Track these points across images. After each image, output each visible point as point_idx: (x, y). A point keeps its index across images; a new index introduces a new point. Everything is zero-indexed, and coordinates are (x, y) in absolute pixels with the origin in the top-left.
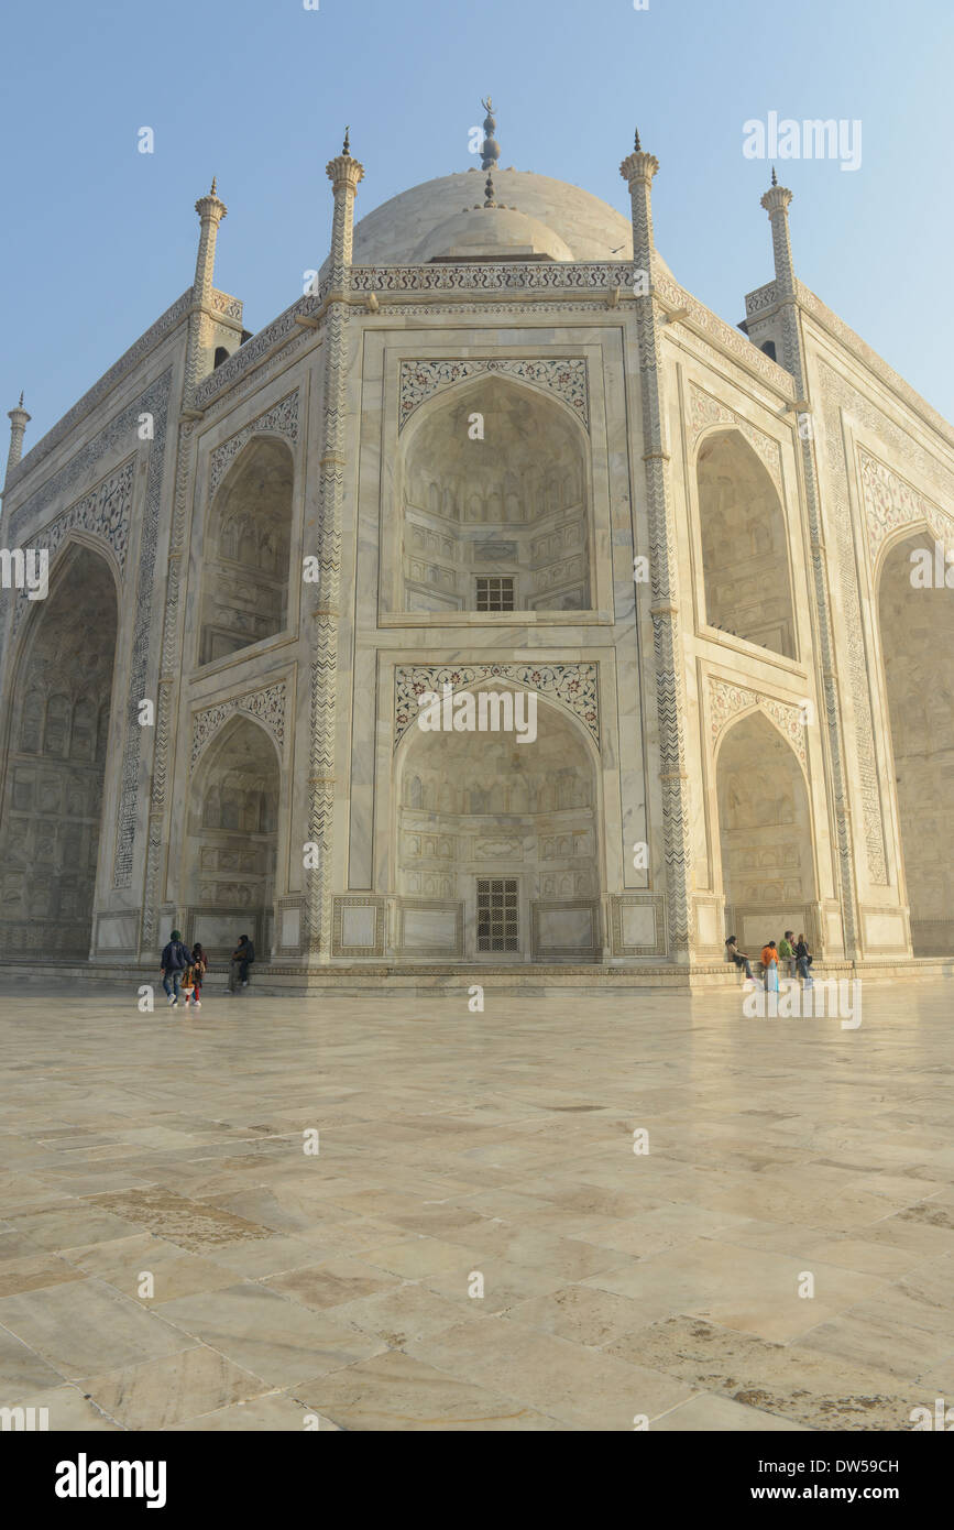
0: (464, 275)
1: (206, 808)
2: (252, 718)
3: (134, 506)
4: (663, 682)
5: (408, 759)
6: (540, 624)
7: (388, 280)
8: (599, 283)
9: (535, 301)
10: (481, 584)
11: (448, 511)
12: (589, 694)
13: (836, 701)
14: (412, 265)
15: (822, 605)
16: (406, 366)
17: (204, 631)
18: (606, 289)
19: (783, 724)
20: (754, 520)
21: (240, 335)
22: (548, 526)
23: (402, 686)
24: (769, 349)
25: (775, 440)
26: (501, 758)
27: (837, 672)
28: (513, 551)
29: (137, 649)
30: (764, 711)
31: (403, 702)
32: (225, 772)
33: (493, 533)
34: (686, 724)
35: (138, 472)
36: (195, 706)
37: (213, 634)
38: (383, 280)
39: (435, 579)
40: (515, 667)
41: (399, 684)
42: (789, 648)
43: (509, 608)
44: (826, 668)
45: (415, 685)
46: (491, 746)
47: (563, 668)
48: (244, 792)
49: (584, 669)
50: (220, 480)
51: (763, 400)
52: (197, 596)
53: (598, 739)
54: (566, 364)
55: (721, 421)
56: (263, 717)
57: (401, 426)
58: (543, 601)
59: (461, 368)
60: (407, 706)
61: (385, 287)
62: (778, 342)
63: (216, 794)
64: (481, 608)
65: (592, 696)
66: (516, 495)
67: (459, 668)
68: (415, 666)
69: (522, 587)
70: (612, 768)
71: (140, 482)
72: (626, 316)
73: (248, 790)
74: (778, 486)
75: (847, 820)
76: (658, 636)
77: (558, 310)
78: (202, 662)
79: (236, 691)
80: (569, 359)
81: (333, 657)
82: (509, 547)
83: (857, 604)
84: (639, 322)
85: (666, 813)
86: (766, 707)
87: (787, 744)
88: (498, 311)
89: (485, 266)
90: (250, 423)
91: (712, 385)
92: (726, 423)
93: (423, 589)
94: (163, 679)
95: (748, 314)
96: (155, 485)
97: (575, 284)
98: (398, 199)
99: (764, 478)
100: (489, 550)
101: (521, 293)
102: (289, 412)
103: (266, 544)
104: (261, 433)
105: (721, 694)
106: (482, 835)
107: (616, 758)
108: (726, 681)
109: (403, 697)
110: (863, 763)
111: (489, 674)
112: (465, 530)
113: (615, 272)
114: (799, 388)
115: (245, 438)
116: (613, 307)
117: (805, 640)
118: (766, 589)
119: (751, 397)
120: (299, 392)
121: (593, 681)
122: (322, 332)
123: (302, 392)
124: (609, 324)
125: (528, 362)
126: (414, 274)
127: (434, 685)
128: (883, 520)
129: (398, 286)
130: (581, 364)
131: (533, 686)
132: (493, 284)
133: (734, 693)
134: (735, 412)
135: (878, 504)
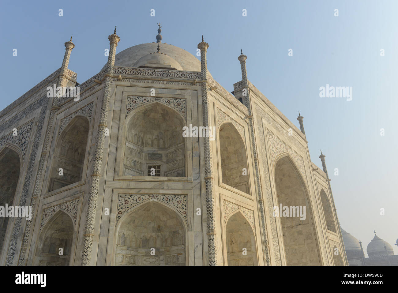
0: (149, 72)
1: (44, 245)
2: (65, 212)
3: (31, 136)
4: (209, 201)
5: (121, 227)
6: (169, 181)
8: (190, 77)
9: (171, 81)
10: (150, 167)
11: (140, 143)
12: (184, 205)
13: (263, 208)
14: (133, 68)
15: (258, 177)
16: (129, 97)
17: (51, 180)
18: (193, 79)
19: (247, 216)
20: (236, 150)
21: (75, 84)
22: (172, 149)
23: (121, 201)
24: (240, 100)
25: (243, 127)
26: (153, 227)
27: (263, 199)
28: (161, 157)
29: (25, 185)
30: (241, 212)
31: (120, 207)
32: (53, 232)
33: (155, 151)
34: (216, 216)
35: (34, 125)
36: (45, 207)
37: (54, 181)
38: (124, 71)
39: (134, 165)
40: (160, 195)
41: (120, 200)
42: (248, 191)
43: (159, 175)
44: (260, 198)
45: (125, 201)
46: (150, 223)
47: (176, 196)
48: (59, 239)
49: (183, 196)
50: (63, 129)
51: (239, 114)
52: (50, 168)
53: (187, 221)
54: (180, 100)
55: (227, 120)
56: (69, 211)
57: (126, 116)
58: (170, 173)
59: (147, 99)
60: (122, 208)
61: (124, 73)
62: (243, 98)
63: (48, 240)
64: (149, 175)
65: (185, 206)
66: (163, 139)
67: (141, 195)
68: (126, 194)
69: (164, 168)
70: (191, 231)
71: (35, 128)
72: (198, 87)
73: (61, 238)
74: (244, 140)
75: (268, 249)
76: (207, 186)
77: (178, 84)
78: (49, 191)
79: (60, 202)
80: (181, 99)
81: (97, 190)
82: (160, 156)
83: (268, 177)
84: (202, 90)
85: (209, 247)
86: (241, 210)
87: (249, 223)
88: (159, 83)
89: (156, 70)
90: (76, 112)
91: (224, 109)
92: (228, 120)
93: (131, 169)
94: (33, 197)
95: (234, 89)
96: (39, 130)
97: (183, 77)
98: (130, 48)
99: (240, 138)
100: (153, 156)
101: (167, 79)
102: (89, 109)
103: (77, 151)
104: (79, 115)
105: (227, 205)
106: (145, 255)
107: (193, 227)
108: (228, 201)
109: (121, 205)
110: (272, 229)
111: (151, 197)
112: (145, 149)
113: (195, 75)
114: (249, 111)
115: (73, 116)
116: (194, 85)
117: (253, 189)
119: (236, 114)
121: (185, 201)
122: (103, 85)
123: (94, 103)
124: (193, 90)
125: (168, 99)
126: (134, 70)
127: (132, 201)
128: (275, 151)
129: (128, 73)
130: (184, 100)
131: (166, 202)
132: (158, 75)
133: (231, 206)
134: (231, 118)
135: (273, 147)
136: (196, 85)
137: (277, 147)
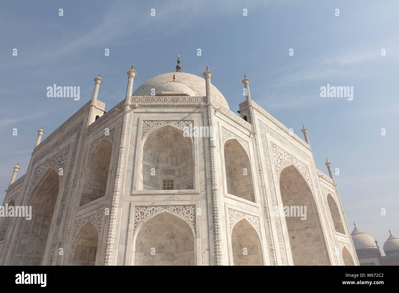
0: (161, 99)
1: (76, 252)
2: (92, 223)
3: (68, 158)
4: (214, 210)
5: (138, 236)
6: (179, 194)
8: (197, 102)
9: (180, 106)
10: (164, 181)
11: (156, 160)
12: (192, 215)
13: (268, 215)
14: (147, 96)
15: (263, 187)
16: (144, 122)
17: (82, 195)
18: (199, 103)
19: (252, 222)
20: (242, 163)
21: (103, 112)
22: (184, 165)
24: (245, 118)
25: (247, 142)
26: (168, 235)
27: (268, 206)
28: (174, 172)
29: (63, 200)
30: (247, 219)
31: (137, 218)
32: (84, 241)
33: (168, 167)
34: (221, 223)
35: (71, 148)
36: (77, 219)
37: (85, 196)
39: (151, 180)
40: (171, 207)
41: (136, 212)
42: (253, 199)
43: (172, 189)
44: (265, 205)
45: (141, 212)
46: (165, 231)
47: (185, 207)
48: (89, 247)
49: (191, 207)
50: (92, 152)
51: (243, 131)
52: (82, 185)
53: (195, 228)
54: (188, 122)
55: (231, 137)
56: (95, 223)
57: (142, 138)
58: (181, 186)
59: (159, 123)
60: (138, 219)
61: (140, 101)
62: (247, 116)
63: (80, 248)
64: (164, 189)
65: (194, 215)
66: (175, 156)
67: (155, 207)
68: (141, 207)
69: (175, 183)
70: (199, 238)
71: (71, 151)
72: (204, 110)
74: (249, 156)
75: (274, 252)
76: (212, 197)
77: (186, 108)
78: (81, 205)
79: (89, 215)
81: (117, 204)
82: (173, 171)
83: (273, 186)
84: (207, 112)
85: (215, 252)
86: (246, 217)
87: (254, 229)
88: (170, 108)
89: (167, 97)
90: (102, 136)
91: (228, 127)
92: (233, 137)
93: (148, 184)
94: (68, 210)
96: (74, 153)
97: (190, 102)
99: (244, 151)
100: (166, 171)
101: (176, 104)
102: (112, 133)
104: (104, 139)
105: (232, 214)
107: (201, 235)
108: (234, 210)
109: (137, 216)
111: (163, 208)
112: (160, 166)
113: (201, 99)
114: (253, 128)
115: (100, 140)
116: (200, 108)
117: (258, 197)
118: (246, 182)
119: (239, 130)
120: (115, 128)
121: (194, 210)
122: (122, 113)
123: (116, 129)
124: (199, 112)
125: (177, 121)
127: (147, 212)
128: (280, 162)
129: (144, 101)
130: (192, 122)
131: (176, 212)
132: (169, 102)
133: (236, 214)
134: (235, 134)
135: (278, 157)
136: (202, 108)
137: (281, 157)
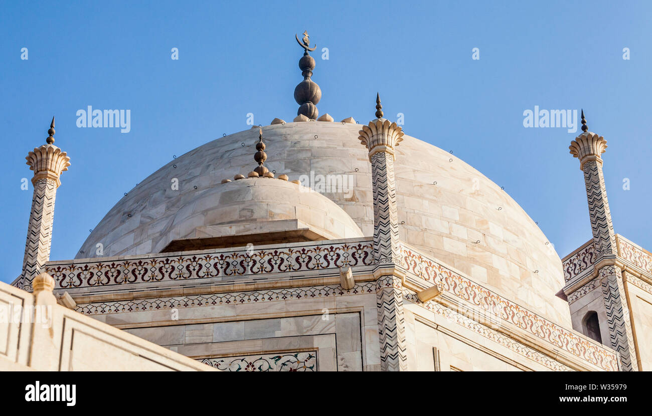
0: (176, 265)
7: (88, 276)
8: (332, 265)
9: (256, 290)
24: (593, 321)
54: (293, 359)
62: (601, 311)
72: (364, 299)
77: (285, 298)
80: (296, 352)
84: (379, 305)
88: (214, 303)
89: (200, 253)
95: (567, 280)
97: (304, 267)
101: (240, 283)
113: (351, 251)
116: (348, 290)
124: (345, 310)
125: (247, 359)
126: (119, 268)
129: (99, 282)
130: (310, 357)
132: (208, 274)
136: (356, 292)
